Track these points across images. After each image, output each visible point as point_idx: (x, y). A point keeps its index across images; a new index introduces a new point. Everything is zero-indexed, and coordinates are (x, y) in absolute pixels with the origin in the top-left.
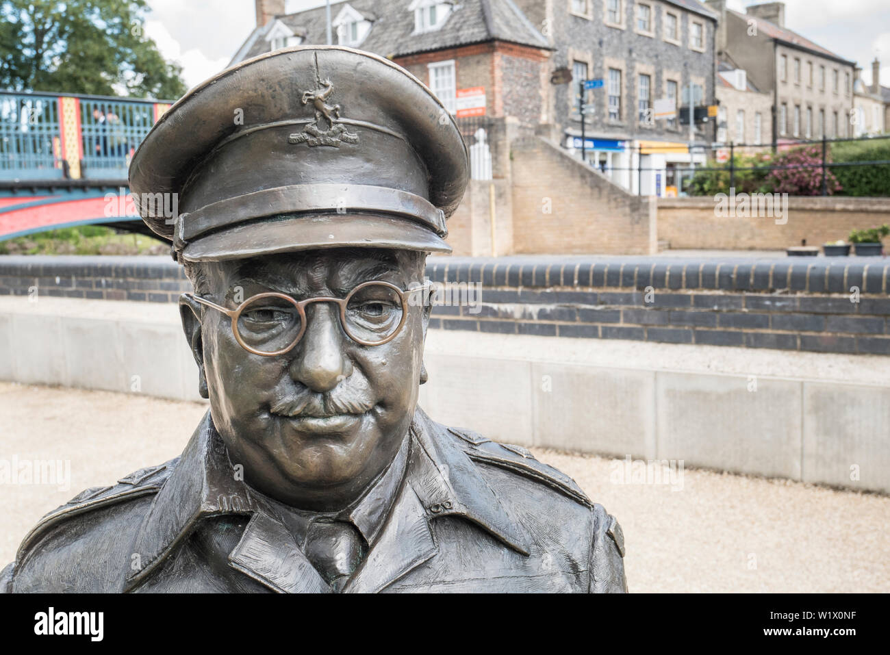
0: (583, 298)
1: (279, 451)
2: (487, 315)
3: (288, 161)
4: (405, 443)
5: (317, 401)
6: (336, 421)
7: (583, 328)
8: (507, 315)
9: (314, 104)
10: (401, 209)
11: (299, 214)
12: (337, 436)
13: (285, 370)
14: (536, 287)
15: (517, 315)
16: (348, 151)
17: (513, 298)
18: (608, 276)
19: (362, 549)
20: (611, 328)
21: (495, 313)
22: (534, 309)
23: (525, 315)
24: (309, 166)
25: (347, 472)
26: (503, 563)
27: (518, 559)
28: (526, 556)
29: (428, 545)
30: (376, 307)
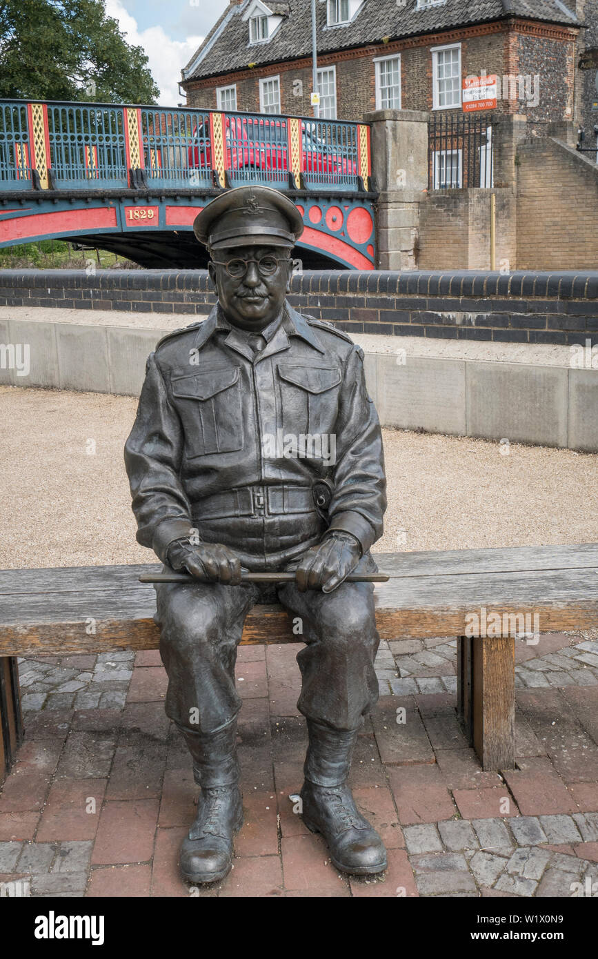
0: (515, 306)
1: (240, 308)
2: (432, 321)
3: (243, 220)
4: (282, 314)
5: (251, 292)
6: (256, 298)
7: (514, 333)
8: (450, 321)
9: (250, 203)
10: (276, 234)
11: (246, 235)
12: (256, 303)
13: (241, 283)
14: (475, 296)
15: (458, 322)
16: (260, 216)
17: (455, 307)
18: (536, 287)
19: (266, 343)
20: (537, 333)
21: (439, 320)
22: (472, 316)
23: (466, 321)
24: (249, 221)
25: (260, 315)
26: (313, 355)
27: (319, 354)
28: (323, 354)
29: (287, 345)
30: (269, 264)
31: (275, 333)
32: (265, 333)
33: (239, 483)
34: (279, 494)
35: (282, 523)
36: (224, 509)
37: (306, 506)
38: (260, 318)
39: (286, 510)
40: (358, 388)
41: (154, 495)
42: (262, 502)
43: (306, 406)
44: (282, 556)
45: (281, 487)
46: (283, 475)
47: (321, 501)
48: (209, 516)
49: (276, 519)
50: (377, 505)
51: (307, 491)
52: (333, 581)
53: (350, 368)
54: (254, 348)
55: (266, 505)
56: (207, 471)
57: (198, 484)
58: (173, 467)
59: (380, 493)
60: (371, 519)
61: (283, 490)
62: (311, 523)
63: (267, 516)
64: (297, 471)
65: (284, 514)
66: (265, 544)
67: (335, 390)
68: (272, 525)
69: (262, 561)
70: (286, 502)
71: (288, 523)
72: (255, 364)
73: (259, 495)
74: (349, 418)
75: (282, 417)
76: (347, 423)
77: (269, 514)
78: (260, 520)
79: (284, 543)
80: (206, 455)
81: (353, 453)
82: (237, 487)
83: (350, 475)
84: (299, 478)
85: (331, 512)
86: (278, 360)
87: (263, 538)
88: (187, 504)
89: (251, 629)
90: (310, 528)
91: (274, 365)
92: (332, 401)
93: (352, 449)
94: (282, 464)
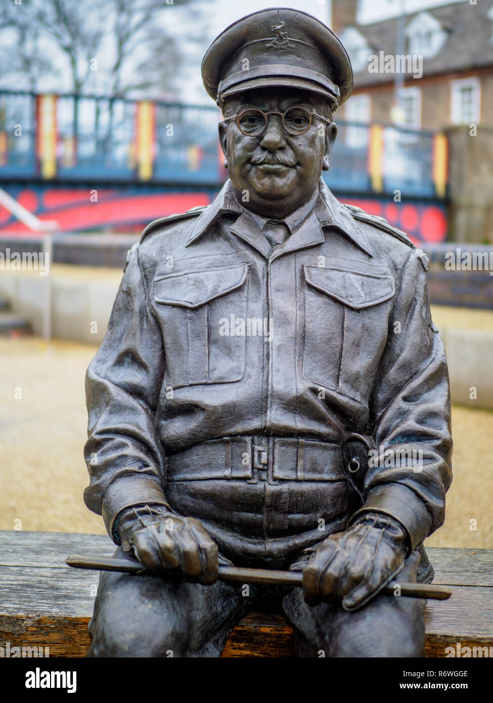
4: (315, 197)
5: (270, 157)
6: (278, 167)
9: (276, 31)
13: (258, 143)
16: (290, 52)
24: (273, 58)
25: (282, 191)
26: (357, 256)
27: (365, 257)
28: (370, 256)
29: (320, 238)
30: (298, 121)
31: (302, 222)
32: (288, 221)
33: (233, 430)
34: (291, 451)
35: (291, 493)
36: (209, 466)
37: (332, 472)
38: (281, 197)
39: (301, 475)
40: (418, 307)
41: (112, 439)
42: (264, 459)
43: (340, 326)
44: (291, 543)
45: (294, 440)
46: (299, 423)
47: (354, 466)
48: (189, 476)
49: (285, 487)
50: (438, 477)
51: (334, 449)
52: (360, 593)
53: (407, 278)
54: (270, 240)
55: (271, 465)
56: (189, 409)
57: (177, 428)
58: (147, 402)
59: (441, 461)
60: (427, 498)
61: (297, 445)
62: (338, 497)
63: (271, 481)
64: (321, 419)
65: (297, 481)
66: (265, 523)
67: (383, 307)
68: (277, 496)
69: (260, 548)
70: (300, 463)
71: (302, 494)
72: (270, 261)
73: (261, 448)
74: (402, 350)
75: (304, 338)
76: (399, 355)
77: (275, 479)
78: (260, 486)
79: (293, 523)
80: (191, 385)
81: (405, 399)
82: (230, 435)
83: (399, 430)
84: (323, 429)
85: (367, 482)
86: (305, 259)
87: (262, 513)
88: (159, 455)
89: (241, 649)
90: (334, 505)
91: (299, 266)
92: (379, 322)
93: (404, 393)
94: (299, 405)
